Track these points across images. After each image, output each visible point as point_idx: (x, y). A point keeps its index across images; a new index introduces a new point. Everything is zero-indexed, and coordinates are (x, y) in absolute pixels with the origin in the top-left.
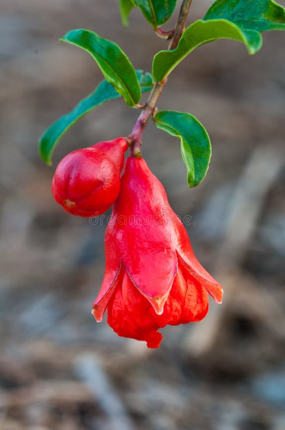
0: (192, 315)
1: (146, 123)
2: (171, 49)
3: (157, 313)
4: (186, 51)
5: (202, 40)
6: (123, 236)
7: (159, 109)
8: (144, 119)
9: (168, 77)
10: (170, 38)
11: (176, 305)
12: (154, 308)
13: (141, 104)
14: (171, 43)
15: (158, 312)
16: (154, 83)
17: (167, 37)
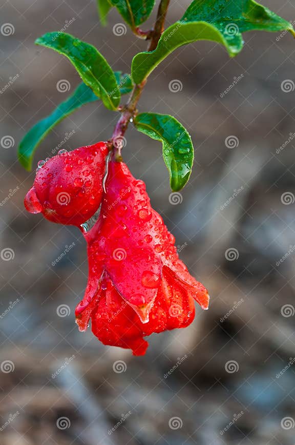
0: (179, 322)
1: (126, 126)
2: (151, 50)
3: (142, 321)
4: (165, 52)
5: (181, 41)
6: (106, 243)
7: (139, 111)
8: (124, 122)
9: (148, 78)
10: (148, 39)
11: (161, 312)
12: (140, 317)
13: (120, 107)
14: (149, 43)
15: (144, 320)
16: (133, 84)
17: (145, 38)
